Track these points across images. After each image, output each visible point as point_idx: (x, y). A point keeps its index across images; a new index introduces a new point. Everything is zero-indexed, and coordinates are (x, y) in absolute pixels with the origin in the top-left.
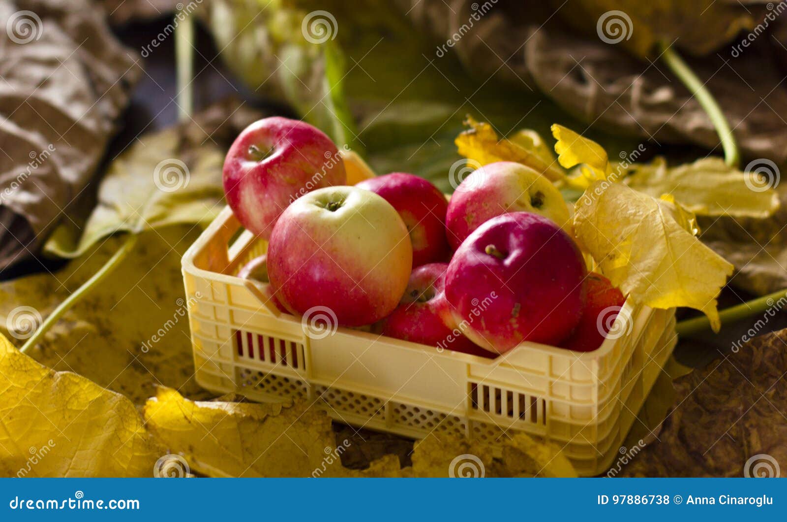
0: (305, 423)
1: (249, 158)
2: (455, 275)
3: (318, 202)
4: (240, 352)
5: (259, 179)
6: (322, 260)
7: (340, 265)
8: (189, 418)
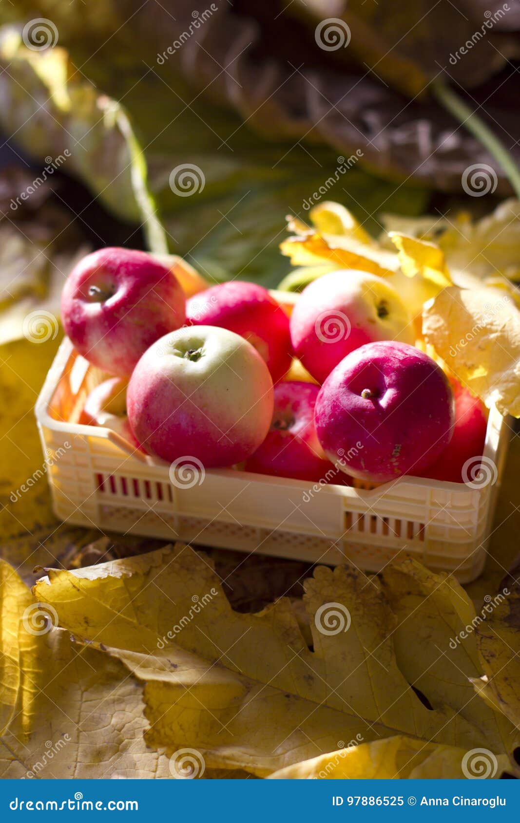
0: (188, 569)
1: (89, 300)
2: (330, 418)
3: (177, 351)
4: (102, 488)
5: (106, 324)
6: (193, 417)
7: (212, 419)
8: (76, 585)
